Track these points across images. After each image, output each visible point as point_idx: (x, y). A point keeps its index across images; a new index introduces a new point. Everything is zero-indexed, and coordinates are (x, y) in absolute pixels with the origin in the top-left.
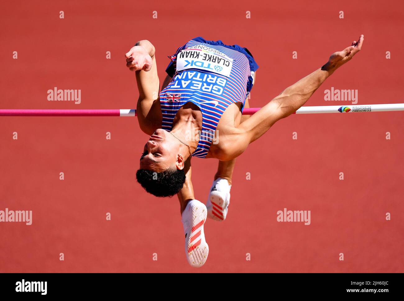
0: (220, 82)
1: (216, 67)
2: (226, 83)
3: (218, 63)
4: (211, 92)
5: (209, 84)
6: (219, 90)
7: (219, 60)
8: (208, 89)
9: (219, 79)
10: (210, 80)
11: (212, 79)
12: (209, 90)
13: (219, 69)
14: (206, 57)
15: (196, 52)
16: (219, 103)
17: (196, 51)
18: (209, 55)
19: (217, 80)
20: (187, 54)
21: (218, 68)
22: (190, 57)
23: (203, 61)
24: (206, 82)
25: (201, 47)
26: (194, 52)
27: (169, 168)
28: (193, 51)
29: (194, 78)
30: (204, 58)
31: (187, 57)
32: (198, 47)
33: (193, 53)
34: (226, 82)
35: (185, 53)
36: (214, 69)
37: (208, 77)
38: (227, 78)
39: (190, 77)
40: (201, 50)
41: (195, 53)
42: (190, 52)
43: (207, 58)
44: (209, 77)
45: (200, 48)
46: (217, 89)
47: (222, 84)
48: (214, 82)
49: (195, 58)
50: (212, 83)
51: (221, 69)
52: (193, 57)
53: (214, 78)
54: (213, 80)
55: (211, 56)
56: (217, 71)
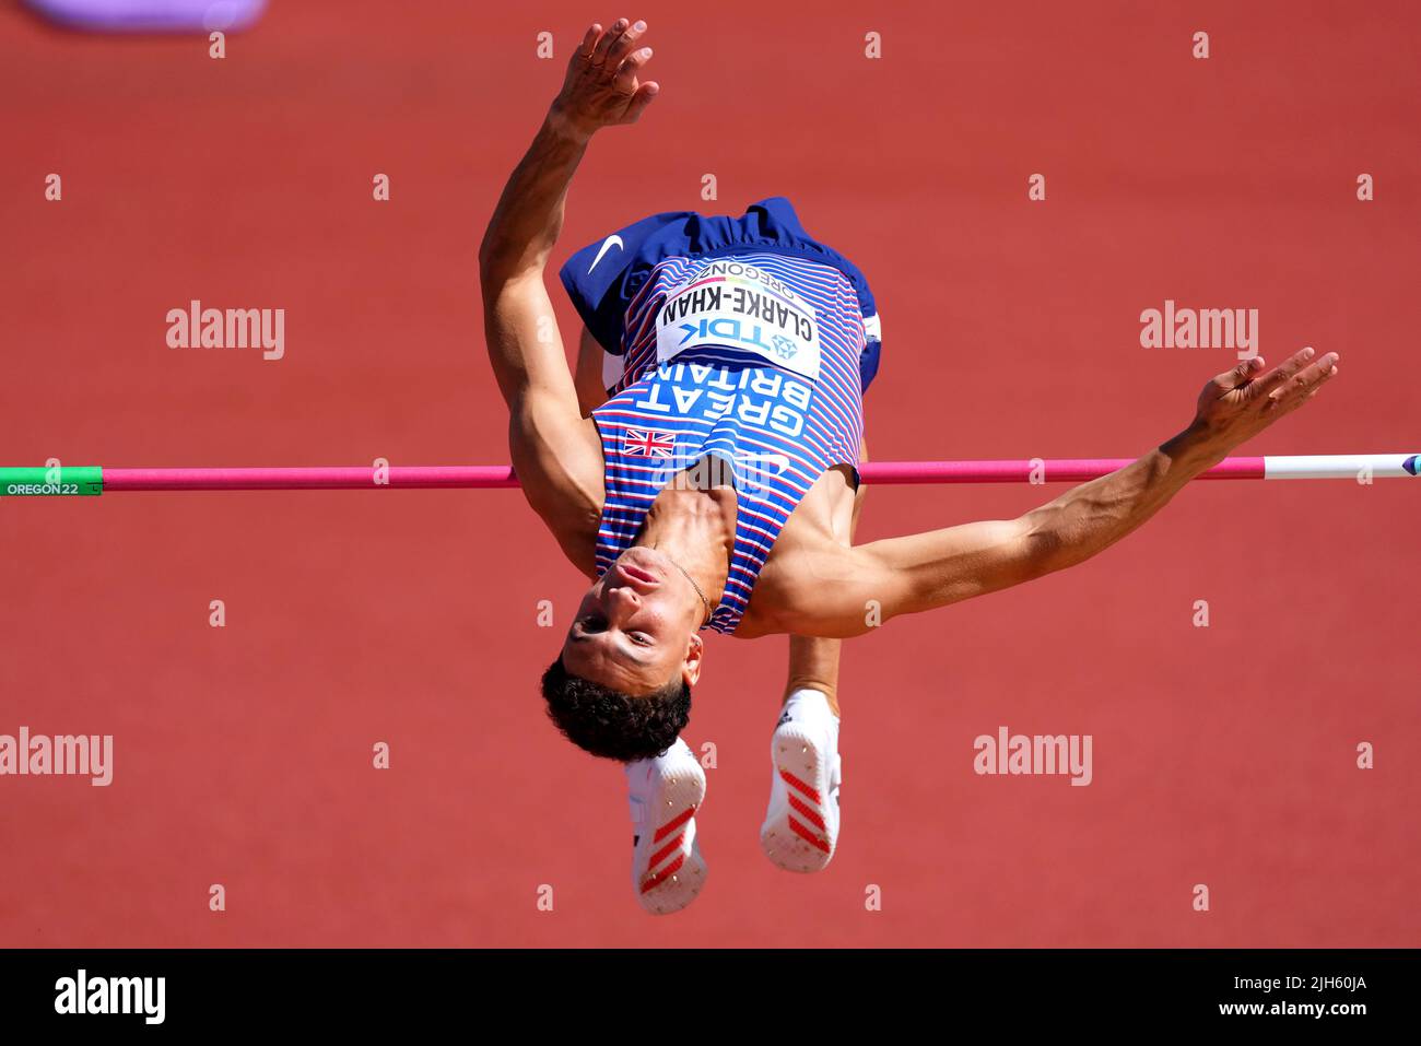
0: (791, 396)
1: (776, 341)
2: (812, 401)
3: (782, 325)
4: (767, 426)
5: (758, 400)
6: (791, 423)
7: (782, 315)
8: (757, 415)
9: (789, 385)
10: (762, 386)
11: (768, 382)
12: (761, 421)
13: (786, 348)
14: (742, 301)
15: (710, 290)
16: (793, 462)
17: (706, 286)
18: (750, 293)
19: (782, 388)
20: (684, 305)
21: (784, 346)
22: (694, 311)
23: (737, 316)
24: (749, 391)
25: (722, 268)
26: (703, 291)
27: (667, 683)
28: (699, 289)
29: (711, 383)
30: (738, 305)
31: (683, 314)
32: (710, 271)
33: (699, 298)
34: (811, 397)
35: (678, 304)
36: (773, 347)
37: (753, 377)
38: (813, 384)
39: (698, 379)
40: (723, 279)
41: (707, 292)
42: (690, 295)
43: (748, 305)
44: (756, 377)
45: (718, 274)
46: (785, 419)
47: (801, 401)
48: (774, 393)
49: (709, 308)
50: (769, 398)
51: (793, 349)
52: (702, 309)
53: (773, 379)
54: (770, 388)
55: (758, 296)
56: (782, 356)
